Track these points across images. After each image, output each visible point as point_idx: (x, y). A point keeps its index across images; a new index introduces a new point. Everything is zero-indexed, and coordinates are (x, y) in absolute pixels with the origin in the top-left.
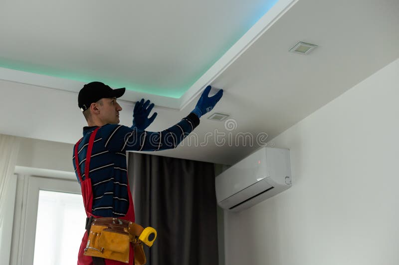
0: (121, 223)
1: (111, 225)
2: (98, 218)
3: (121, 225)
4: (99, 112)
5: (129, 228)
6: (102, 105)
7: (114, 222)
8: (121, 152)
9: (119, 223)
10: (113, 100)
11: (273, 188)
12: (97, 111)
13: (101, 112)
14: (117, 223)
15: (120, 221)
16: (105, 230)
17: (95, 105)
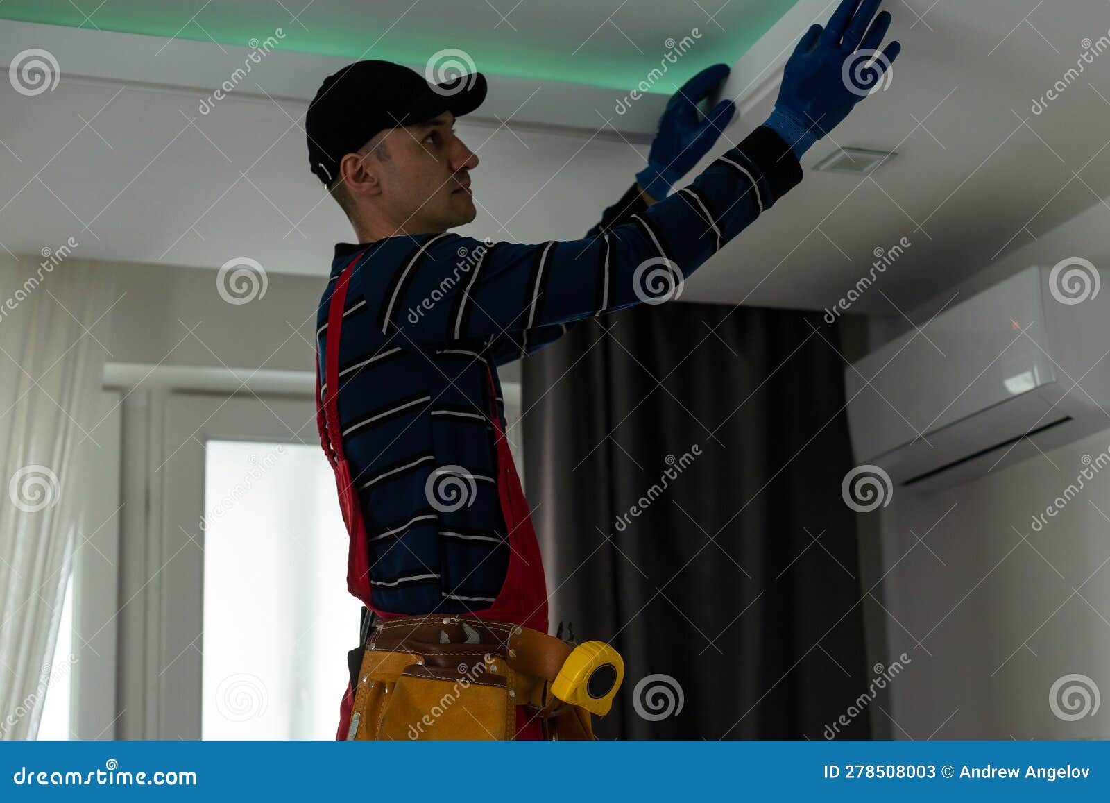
0: (473, 637)
1: (434, 648)
2: (388, 618)
3: (473, 648)
4: (378, 185)
5: (512, 652)
6: (383, 156)
7: (445, 637)
8: (456, 345)
9: (465, 637)
10: (432, 128)
11: (1067, 419)
12: (366, 184)
13: (385, 186)
14: (458, 636)
15: (467, 629)
16: (412, 670)
17: (357, 160)
